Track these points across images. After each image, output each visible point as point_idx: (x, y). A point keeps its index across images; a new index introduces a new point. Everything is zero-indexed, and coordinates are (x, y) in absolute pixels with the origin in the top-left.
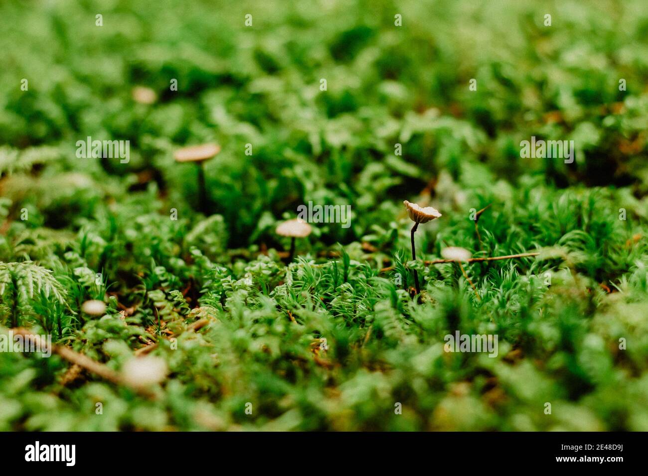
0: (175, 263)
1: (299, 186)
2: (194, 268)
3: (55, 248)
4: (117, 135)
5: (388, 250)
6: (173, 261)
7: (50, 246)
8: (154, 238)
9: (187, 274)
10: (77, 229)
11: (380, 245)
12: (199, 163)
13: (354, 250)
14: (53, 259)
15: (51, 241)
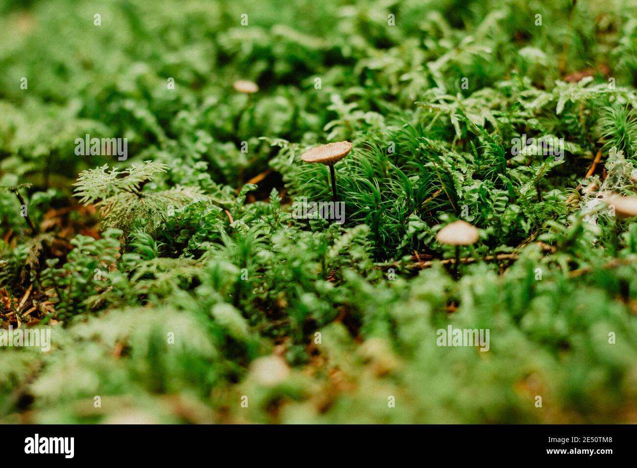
0: (323, 286)
1: (449, 180)
2: (344, 289)
3: (178, 281)
4: (221, 137)
5: (569, 248)
6: (320, 284)
7: (172, 279)
8: (294, 259)
9: (340, 299)
10: (198, 254)
11: (560, 244)
12: (331, 162)
13: (531, 251)
14: (182, 296)
15: (174, 272)
